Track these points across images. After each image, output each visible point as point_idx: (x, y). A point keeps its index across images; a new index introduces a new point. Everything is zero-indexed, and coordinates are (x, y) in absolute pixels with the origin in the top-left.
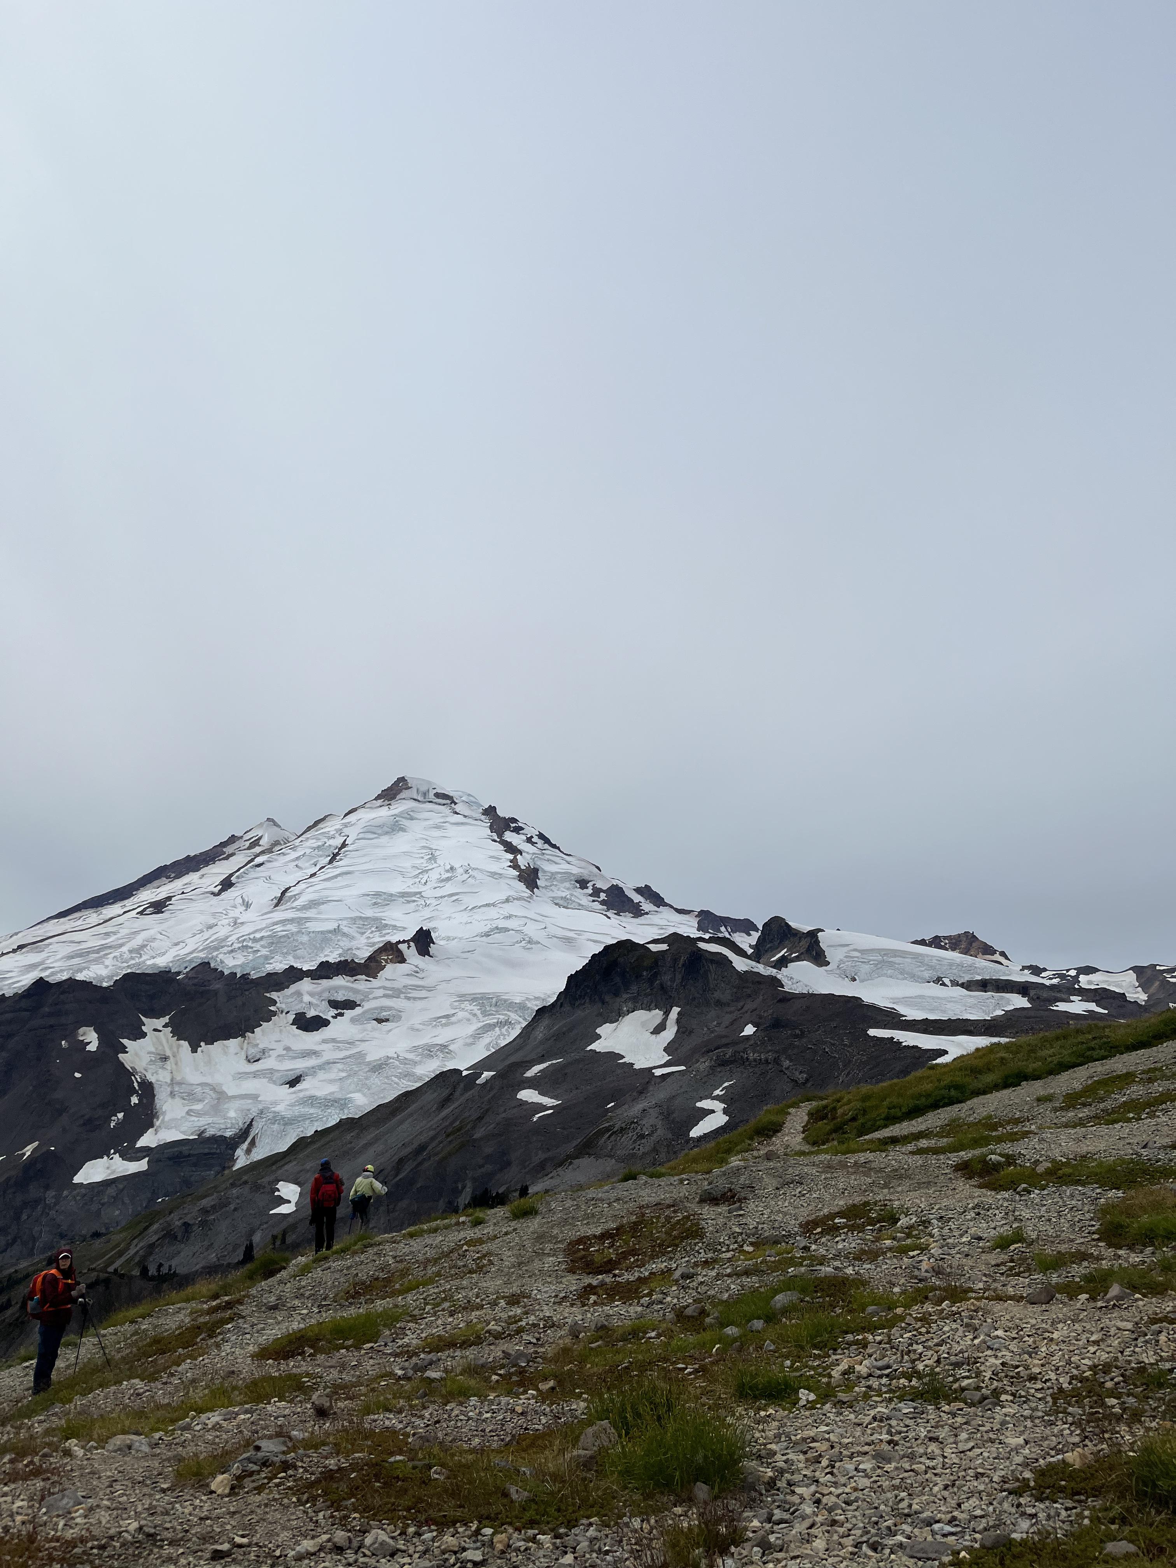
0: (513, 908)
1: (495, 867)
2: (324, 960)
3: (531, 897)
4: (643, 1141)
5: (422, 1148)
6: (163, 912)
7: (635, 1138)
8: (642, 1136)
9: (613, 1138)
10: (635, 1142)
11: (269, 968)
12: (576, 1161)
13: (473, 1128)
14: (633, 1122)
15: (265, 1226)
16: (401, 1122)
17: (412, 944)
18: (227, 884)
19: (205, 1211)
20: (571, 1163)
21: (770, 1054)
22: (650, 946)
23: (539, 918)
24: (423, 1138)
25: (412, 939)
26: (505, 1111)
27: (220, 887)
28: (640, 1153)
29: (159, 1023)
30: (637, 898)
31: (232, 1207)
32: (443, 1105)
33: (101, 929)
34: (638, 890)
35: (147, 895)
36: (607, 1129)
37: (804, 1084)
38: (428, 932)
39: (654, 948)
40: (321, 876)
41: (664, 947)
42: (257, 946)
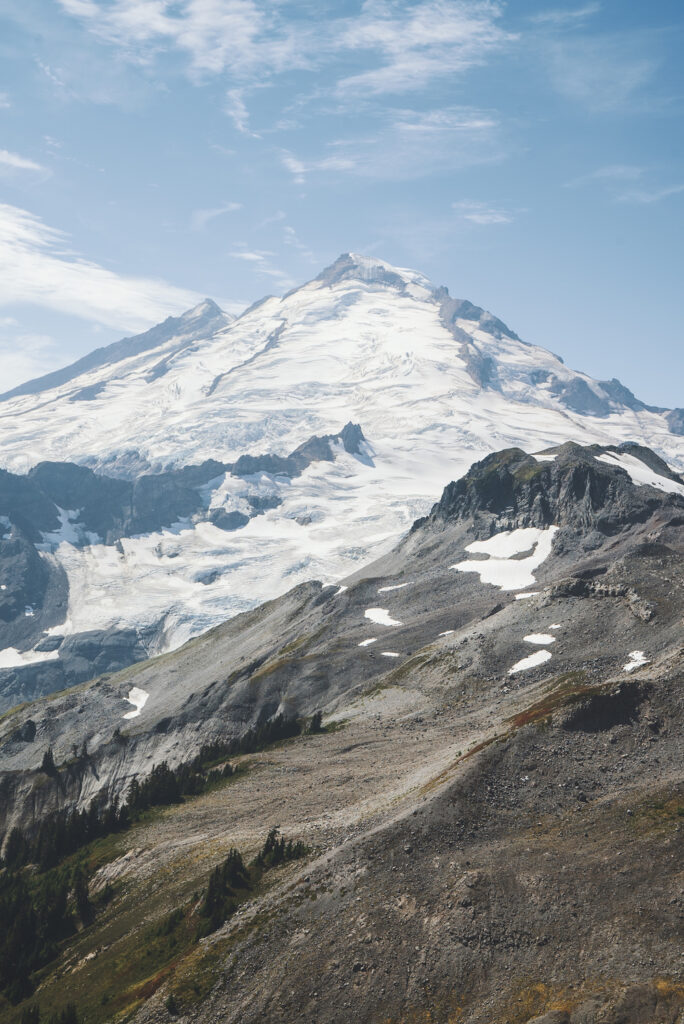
0: (457, 404)
1: (440, 356)
2: (245, 454)
3: (477, 393)
4: (454, 675)
5: (258, 664)
6: (95, 399)
7: (445, 671)
8: (454, 670)
9: (424, 670)
10: (446, 674)
11: (190, 462)
12: (384, 692)
13: (307, 647)
14: (449, 654)
15: (104, 730)
16: (253, 634)
17: (340, 440)
18: (161, 371)
19: (52, 711)
20: (379, 692)
21: (619, 585)
22: (536, 457)
23: (484, 415)
24: (259, 654)
25: (341, 435)
26: (344, 630)
27: (152, 373)
28: (447, 687)
29: (73, 514)
30: (601, 394)
31: (78, 708)
32: (292, 619)
33: (36, 413)
34: (602, 385)
35: (85, 380)
36: (421, 659)
37: (647, 621)
38: (357, 428)
39: (540, 458)
40: (258, 362)
41: (551, 458)
42: (182, 438)
